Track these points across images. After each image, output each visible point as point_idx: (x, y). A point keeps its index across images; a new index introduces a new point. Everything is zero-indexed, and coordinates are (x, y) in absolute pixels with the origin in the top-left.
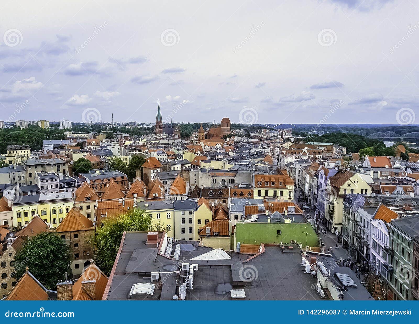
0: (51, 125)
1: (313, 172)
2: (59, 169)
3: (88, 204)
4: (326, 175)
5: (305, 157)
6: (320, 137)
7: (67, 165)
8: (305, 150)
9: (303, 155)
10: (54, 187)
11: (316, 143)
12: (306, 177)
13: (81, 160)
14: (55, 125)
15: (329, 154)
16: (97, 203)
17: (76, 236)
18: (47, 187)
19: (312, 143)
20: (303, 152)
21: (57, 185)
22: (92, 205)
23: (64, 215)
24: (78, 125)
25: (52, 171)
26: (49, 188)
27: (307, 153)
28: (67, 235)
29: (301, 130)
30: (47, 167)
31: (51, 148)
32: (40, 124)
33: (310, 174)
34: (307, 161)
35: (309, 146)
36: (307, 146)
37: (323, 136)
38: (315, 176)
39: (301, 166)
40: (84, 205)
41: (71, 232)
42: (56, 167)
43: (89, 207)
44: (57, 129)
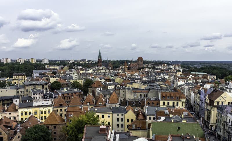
0: (37, 61)
1: (197, 91)
2: (43, 87)
3: (61, 109)
4: (205, 93)
5: (191, 82)
6: (199, 69)
7: (47, 85)
8: (190, 77)
9: (189, 80)
10: (41, 98)
11: (197, 73)
12: (192, 93)
13: (55, 82)
14: (39, 61)
15: (205, 80)
16: (67, 108)
17: (55, 127)
18: (37, 98)
19: (194, 73)
20: (189, 78)
21: (42, 97)
22: (63, 109)
23: (47, 115)
24: (52, 61)
25: (39, 89)
26: (38, 98)
27: (191, 79)
28: (50, 126)
29: (186, 64)
30: (36, 86)
31: (38, 75)
32: (31, 61)
33: (194, 92)
34: (192, 84)
35: (193, 75)
36: (191, 74)
37: (201, 68)
38: (198, 93)
39: (188, 87)
40: (59, 109)
41: (52, 125)
42: (41, 86)
43: (61, 110)
44: (41, 64)
